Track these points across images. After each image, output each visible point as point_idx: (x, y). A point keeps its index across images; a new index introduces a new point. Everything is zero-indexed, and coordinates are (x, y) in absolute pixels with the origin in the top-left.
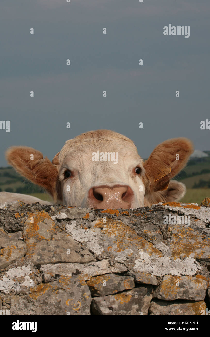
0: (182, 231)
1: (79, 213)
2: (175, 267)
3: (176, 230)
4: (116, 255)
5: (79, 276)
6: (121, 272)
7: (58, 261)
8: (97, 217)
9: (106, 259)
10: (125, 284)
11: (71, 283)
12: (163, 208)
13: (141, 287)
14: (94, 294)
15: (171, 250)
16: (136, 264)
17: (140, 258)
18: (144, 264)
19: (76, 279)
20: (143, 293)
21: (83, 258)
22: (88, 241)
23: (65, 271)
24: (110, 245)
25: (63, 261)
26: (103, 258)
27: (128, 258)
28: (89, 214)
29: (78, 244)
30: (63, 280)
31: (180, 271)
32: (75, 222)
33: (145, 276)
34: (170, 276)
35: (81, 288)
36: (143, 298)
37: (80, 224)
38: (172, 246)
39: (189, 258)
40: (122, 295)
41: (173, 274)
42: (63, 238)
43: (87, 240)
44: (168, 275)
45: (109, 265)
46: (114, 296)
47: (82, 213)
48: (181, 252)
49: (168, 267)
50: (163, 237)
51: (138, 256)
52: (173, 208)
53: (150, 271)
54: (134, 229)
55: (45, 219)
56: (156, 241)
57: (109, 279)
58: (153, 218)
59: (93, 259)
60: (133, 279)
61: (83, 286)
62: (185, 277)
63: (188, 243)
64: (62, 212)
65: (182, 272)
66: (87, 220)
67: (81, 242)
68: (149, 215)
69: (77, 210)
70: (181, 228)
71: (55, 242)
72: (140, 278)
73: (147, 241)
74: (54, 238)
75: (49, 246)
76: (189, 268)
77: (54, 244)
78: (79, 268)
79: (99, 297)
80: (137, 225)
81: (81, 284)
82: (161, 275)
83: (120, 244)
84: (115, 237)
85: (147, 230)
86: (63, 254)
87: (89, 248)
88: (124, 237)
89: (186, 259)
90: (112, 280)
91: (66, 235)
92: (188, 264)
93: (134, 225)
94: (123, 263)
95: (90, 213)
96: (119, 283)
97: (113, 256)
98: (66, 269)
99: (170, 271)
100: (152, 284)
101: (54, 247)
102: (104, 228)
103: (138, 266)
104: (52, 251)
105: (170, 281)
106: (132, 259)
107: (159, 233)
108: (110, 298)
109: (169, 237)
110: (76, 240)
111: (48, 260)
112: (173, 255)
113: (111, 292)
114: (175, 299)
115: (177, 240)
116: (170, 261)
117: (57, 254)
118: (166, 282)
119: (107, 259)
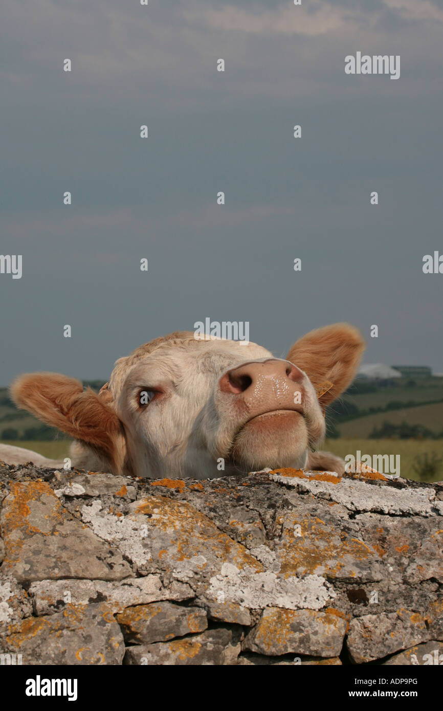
0: (302, 523)
1: (107, 484)
2: (286, 592)
3: (291, 522)
4: (175, 566)
5: (103, 606)
6: (182, 600)
7: (64, 575)
8: (142, 494)
9: (155, 573)
10: (190, 622)
11: (87, 618)
12: (271, 479)
13: (219, 629)
14: (129, 639)
15: (281, 560)
16: (211, 584)
17: (220, 574)
18: (227, 586)
19: (97, 610)
20: (223, 640)
21: (112, 570)
22: (123, 539)
23: (76, 595)
24: (164, 547)
25: (73, 575)
26: (149, 572)
27: (196, 573)
28: (127, 487)
29: (103, 544)
30: (72, 611)
31: (294, 600)
32: (99, 501)
33: (227, 608)
34: (275, 609)
35: (105, 628)
36: (224, 649)
37: (110, 506)
38: (281, 551)
39: (314, 575)
40: (184, 643)
41: (281, 606)
42: (75, 532)
43: (121, 537)
44: (272, 606)
45: (161, 585)
46: (168, 644)
47: (114, 486)
48: (298, 565)
49: (272, 592)
50: (267, 534)
51: (216, 570)
52: (289, 480)
53: (237, 599)
54: (212, 519)
55: (43, 495)
56: (251, 541)
57: (160, 611)
58: (248, 498)
59: (131, 573)
60: (204, 613)
61: (109, 625)
62: (305, 612)
63: (313, 547)
64: (75, 482)
65: (298, 601)
66: (122, 498)
67: (109, 540)
68: (242, 492)
69: (105, 479)
70: (302, 518)
71: (60, 539)
72: (218, 611)
73: (236, 541)
74: (58, 531)
75: (47, 547)
76: (312, 594)
77: (56, 542)
78: (104, 589)
79: (140, 645)
80: (217, 510)
81: (105, 620)
82: (259, 606)
83: (184, 546)
84: (174, 531)
85: (237, 520)
86: (74, 561)
87: (123, 553)
88: (192, 533)
89: (308, 577)
90: (165, 614)
91: (80, 526)
92: (311, 588)
93: (211, 510)
94: (187, 583)
95: (128, 485)
96: (178, 620)
97: (168, 568)
98: (78, 592)
99: (276, 598)
100: (241, 624)
101: (57, 549)
102: (153, 515)
103: (215, 589)
104: (53, 555)
105: (275, 618)
106: (205, 576)
107: (259, 528)
108: (160, 648)
109: (277, 535)
110: (100, 535)
111: (45, 573)
112: (284, 570)
113: (161, 637)
114: (284, 653)
115: (292, 541)
116: (277, 581)
117: (61, 563)
118: (268, 621)
119: (157, 574)
